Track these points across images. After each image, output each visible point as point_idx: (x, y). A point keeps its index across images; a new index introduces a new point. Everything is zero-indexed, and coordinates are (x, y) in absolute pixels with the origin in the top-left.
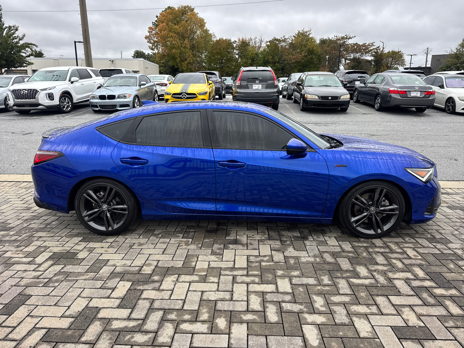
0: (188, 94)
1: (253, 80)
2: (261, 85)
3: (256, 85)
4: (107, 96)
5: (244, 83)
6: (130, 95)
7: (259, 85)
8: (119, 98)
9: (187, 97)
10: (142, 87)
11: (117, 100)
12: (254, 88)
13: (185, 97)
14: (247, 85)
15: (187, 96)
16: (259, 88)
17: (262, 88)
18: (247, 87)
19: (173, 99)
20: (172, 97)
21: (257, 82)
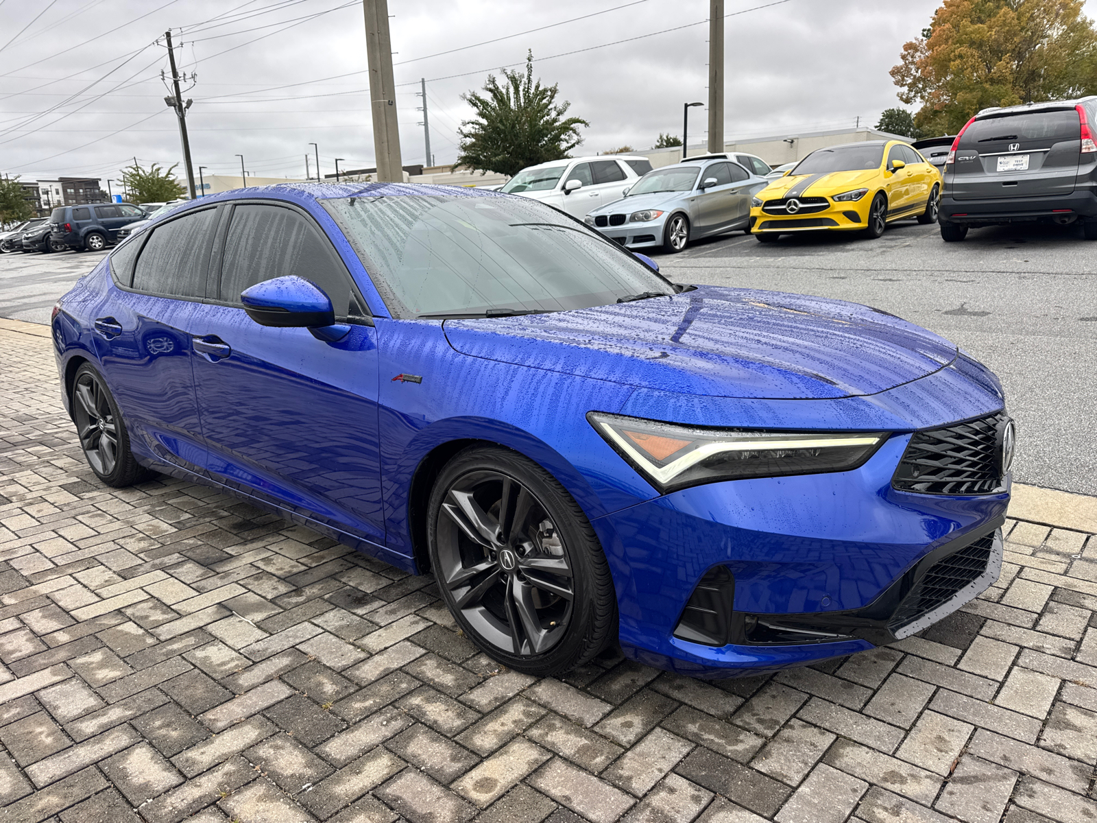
0: (803, 200)
1: (999, 144)
2: (1027, 158)
3: (1008, 159)
4: (608, 217)
5: (968, 156)
6: (660, 212)
7: (1019, 158)
8: (636, 221)
9: (801, 208)
10: (708, 190)
11: (629, 226)
12: (1000, 168)
13: (794, 210)
14: (977, 160)
15: (801, 206)
16: (1018, 168)
17: (1031, 166)
18: (976, 167)
19: (765, 216)
20: (763, 210)
21: (1013, 148)
